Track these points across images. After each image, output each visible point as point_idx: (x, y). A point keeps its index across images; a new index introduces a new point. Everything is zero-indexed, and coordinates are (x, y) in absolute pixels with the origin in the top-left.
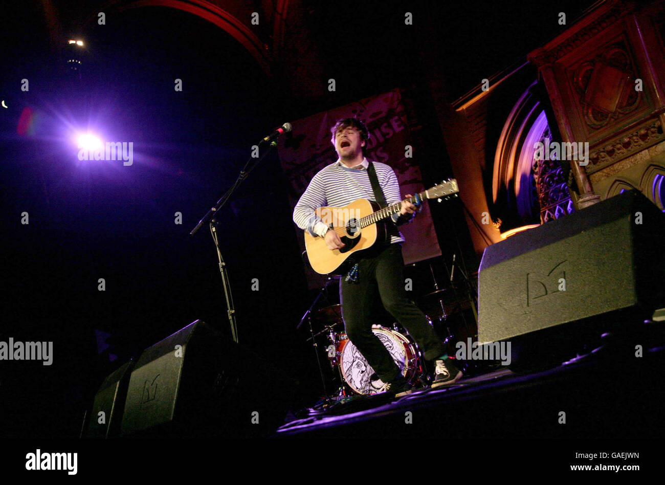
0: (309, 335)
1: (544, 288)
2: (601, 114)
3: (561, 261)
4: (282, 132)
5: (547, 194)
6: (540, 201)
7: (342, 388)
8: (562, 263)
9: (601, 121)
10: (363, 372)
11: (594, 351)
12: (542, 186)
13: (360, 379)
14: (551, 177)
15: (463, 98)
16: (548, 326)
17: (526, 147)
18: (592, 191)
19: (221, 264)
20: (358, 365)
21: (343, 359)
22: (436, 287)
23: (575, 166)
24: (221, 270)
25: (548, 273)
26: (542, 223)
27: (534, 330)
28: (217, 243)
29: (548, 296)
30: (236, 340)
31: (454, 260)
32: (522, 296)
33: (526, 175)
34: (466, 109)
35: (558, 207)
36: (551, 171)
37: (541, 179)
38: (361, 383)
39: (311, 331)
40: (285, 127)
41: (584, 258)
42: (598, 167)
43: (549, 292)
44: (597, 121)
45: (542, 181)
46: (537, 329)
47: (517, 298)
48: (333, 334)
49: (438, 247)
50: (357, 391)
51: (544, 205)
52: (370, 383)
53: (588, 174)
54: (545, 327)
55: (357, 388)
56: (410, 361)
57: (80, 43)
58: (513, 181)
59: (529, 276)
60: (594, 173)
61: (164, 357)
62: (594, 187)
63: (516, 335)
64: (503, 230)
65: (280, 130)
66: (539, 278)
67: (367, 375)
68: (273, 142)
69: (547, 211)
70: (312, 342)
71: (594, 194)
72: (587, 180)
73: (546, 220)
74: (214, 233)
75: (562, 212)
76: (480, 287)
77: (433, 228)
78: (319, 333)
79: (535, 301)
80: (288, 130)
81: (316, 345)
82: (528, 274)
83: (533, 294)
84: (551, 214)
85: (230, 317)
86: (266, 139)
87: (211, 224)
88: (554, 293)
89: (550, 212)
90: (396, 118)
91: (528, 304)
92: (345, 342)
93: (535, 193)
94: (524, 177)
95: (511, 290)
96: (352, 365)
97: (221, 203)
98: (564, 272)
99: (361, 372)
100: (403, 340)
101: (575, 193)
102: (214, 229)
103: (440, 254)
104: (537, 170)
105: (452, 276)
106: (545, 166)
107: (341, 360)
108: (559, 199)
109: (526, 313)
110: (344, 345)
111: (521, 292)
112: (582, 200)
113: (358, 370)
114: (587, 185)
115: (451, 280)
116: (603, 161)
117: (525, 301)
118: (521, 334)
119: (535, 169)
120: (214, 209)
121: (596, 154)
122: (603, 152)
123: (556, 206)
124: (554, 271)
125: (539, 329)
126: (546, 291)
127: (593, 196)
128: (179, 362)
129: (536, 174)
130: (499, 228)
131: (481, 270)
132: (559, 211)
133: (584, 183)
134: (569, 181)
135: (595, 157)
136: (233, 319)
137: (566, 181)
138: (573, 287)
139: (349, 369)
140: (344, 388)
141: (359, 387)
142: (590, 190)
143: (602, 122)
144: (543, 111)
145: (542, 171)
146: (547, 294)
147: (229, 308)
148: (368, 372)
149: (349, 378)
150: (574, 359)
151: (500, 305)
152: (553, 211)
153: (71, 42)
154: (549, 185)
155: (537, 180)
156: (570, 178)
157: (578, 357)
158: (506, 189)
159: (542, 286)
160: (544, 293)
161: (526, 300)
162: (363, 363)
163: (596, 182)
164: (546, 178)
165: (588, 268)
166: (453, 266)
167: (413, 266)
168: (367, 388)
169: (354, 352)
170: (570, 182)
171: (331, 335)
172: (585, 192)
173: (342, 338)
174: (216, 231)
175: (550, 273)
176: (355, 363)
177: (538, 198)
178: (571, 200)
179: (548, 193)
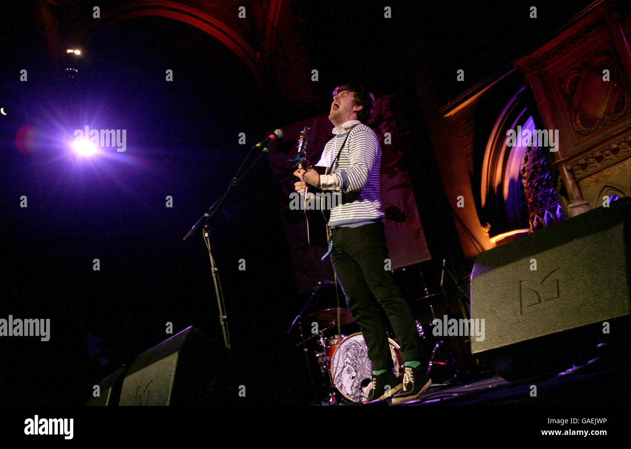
0: (300, 339)
1: (537, 296)
2: (589, 121)
3: (554, 269)
4: (273, 139)
5: (535, 199)
6: (529, 206)
7: (332, 394)
8: (555, 270)
9: (589, 127)
10: (353, 378)
11: (590, 362)
12: (531, 190)
13: (350, 385)
14: (540, 182)
15: (451, 104)
16: (542, 335)
17: (514, 152)
18: (581, 197)
19: (214, 269)
20: (349, 371)
21: (333, 365)
22: (426, 292)
23: (563, 172)
24: (214, 275)
25: (542, 280)
26: (531, 227)
27: (528, 339)
28: (209, 248)
29: (541, 304)
30: (228, 346)
31: (444, 265)
32: (515, 304)
33: (514, 180)
34: (454, 115)
35: (546, 211)
36: (540, 176)
37: (529, 184)
38: (352, 389)
39: (302, 335)
40: (277, 133)
41: (578, 266)
42: (587, 173)
43: (542, 300)
44: (585, 127)
45: (530, 186)
46: (530, 338)
47: (510, 305)
48: (324, 339)
49: (428, 251)
50: (348, 397)
51: (533, 210)
52: (361, 389)
53: (577, 180)
54: (539, 336)
55: (348, 394)
56: (401, 367)
57: (78, 52)
58: (501, 185)
59: (522, 283)
60: (583, 178)
61: (157, 363)
62: (584, 193)
63: (509, 344)
64: (492, 234)
65: (272, 136)
66: (531, 286)
67: (357, 381)
68: (265, 148)
69: (536, 216)
70: (302, 347)
71: (583, 199)
72: (576, 186)
73: (535, 225)
74: (206, 238)
75: (551, 216)
76: (473, 293)
77: (422, 232)
78: (309, 338)
79: (529, 309)
80: (280, 136)
81: (306, 350)
82: (521, 282)
83: (526, 302)
84: (540, 219)
85: (222, 323)
86: (258, 145)
87: (203, 230)
88: (548, 302)
89: (538, 217)
90: (385, 123)
91: (521, 311)
92: (336, 347)
93: (523, 198)
94: (512, 181)
95: (504, 298)
96: (342, 370)
97: (213, 209)
98: (558, 280)
99: (351, 378)
100: (393, 346)
101: (564, 198)
102: (206, 235)
103: (430, 258)
104: (525, 175)
105: (442, 281)
106: (533, 171)
107: (331, 366)
108: (548, 204)
109: (519, 322)
110: (334, 350)
111: (513, 300)
112: (572, 205)
113: (349, 376)
114: (576, 191)
115: (442, 284)
116: (592, 167)
117: (518, 308)
118: (514, 342)
119: (524, 174)
120: (206, 215)
121: (585, 160)
122: (592, 158)
123: (545, 211)
124: (546, 279)
125: (533, 337)
126: (540, 299)
127: (582, 202)
128: (172, 369)
129: (525, 178)
130: (489, 232)
131: (473, 277)
132: (548, 215)
133: (573, 188)
134: (558, 186)
135: (584, 163)
136: (225, 324)
137: (555, 186)
138: (567, 295)
139: (340, 375)
140: (334, 394)
141: (350, 393)
142: (579, 195)
143: (589, 129)
144: (531, 117)
145: (530, 176)
146: (540, 302)
147: (221, 313)
148: (359, 378)
149: (340, 384)
150: (570, 370)
151: (493, 312)
152: (542, 215)
153: (69, 51)
154: (537, 190)
155: (525, 185)
156: (559, 184)
157: (575, 368)
158: (495, 193)
159: (535, 293)
160: (537, 301)
161: (520, 308)
162: (353, 369)
163: (584, 188)
164: (535, 183)
165: (581, 277)
166: (443, 271)
167: (403, 271)
168: (358, 394)
169: (344, 358)
170: (559, 188)
171: (321, 340)
172: (575, 198)
173: (333, 343)
174: (209, 237)
175: (543, 281)
176: (345, 369)
177: (527, 202)
178: (560, 205)
179: (536, 197)
